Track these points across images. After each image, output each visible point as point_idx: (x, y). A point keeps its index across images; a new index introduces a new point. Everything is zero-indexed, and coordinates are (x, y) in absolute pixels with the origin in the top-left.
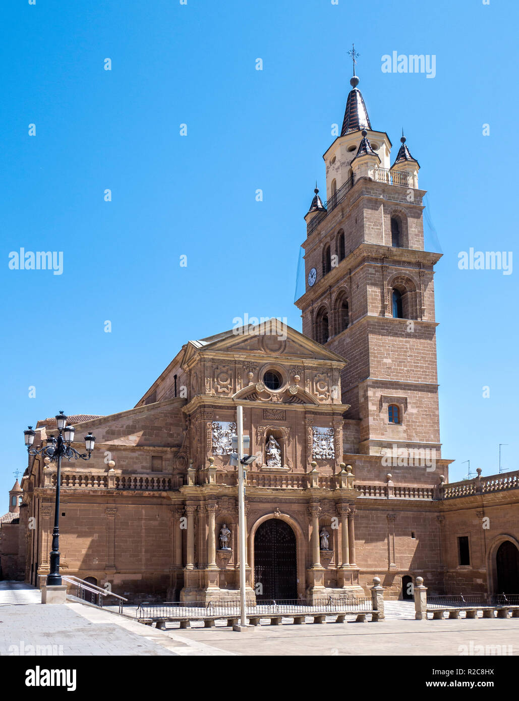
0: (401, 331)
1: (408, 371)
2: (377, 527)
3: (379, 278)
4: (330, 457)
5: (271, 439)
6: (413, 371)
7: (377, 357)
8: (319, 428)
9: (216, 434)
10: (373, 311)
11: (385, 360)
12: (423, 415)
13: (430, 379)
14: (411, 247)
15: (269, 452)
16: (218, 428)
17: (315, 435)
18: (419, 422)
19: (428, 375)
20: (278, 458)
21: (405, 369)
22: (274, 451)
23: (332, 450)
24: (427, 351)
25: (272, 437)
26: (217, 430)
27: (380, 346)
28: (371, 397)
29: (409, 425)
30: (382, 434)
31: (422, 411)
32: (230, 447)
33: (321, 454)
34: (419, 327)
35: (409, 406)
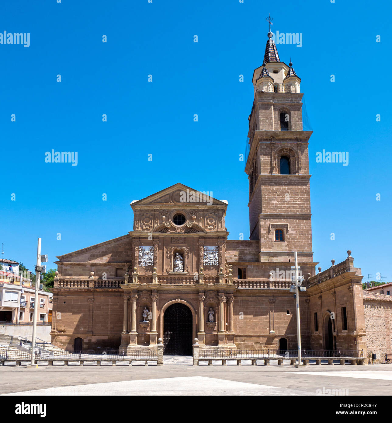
0: (284, 182)
1: (289, 207)
2: (262, 308)
3: (269, 151)
4: (216, 264)
5: (177, 255)
6: (293, 207)
7: (267, 200)
8: (208, 247)
9: (141, 254)
10: (264, 172)
11: (273, 202)
12: (300, 234)
13: (305, 211)
14: (293, 129)
15: (176, 263)
16: (142, 250)
17: (206, 252)
18: (297, 239)
19: (304, 209)
20: (181, 266)
21: (287, 206)
22: (179, 262)
23: (217, 260)
24: (303, 193)
25: (177, 254)
26: (142, 251)
27: (269, 193)
28: (262, 225)
29: (290, 242)
30: (270, 248)
31: (299, 232)
32: (150, 261)
33: (209, 262)
34: (298, 179)
35: (290, 230)
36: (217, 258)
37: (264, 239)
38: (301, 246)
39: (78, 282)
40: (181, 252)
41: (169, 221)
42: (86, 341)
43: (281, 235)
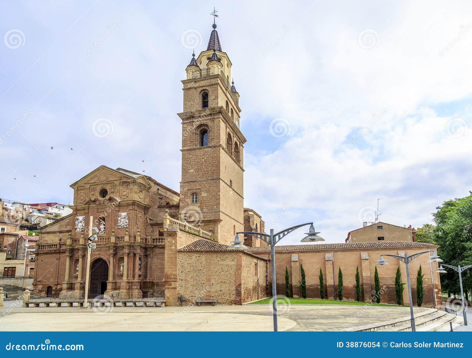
0: (199, 154)
4: (126, 226)
6: (206, 173)
7: (186, 170)
8: (122, 213)
9: (77, 223)
10: (185, 147)
11: (190, 171)
12: (210, 196)
13: (216, 176)
14: (211, 107)
15: (100, 228)
17: (119, 217)
18: (208, 200)
19: (215, 174)
20: (103, 230)
21: (201, 173)
22: (102, 227)
23: (127, 223)
24: (214, 161)
25: (101, 220)
26: (77, 220)
27: (187, 164)
28: (181, 191)
29: (202, 203)
31: (209, 194)
33: (122, 225)
34: (210, 149)
35: (203, 193)
36: (127, 221)
37: (182, 203)
38: (211, 206)
39: (50, 246)
40: (104, 219)
41: (97, 195)
42: (54, 288)
43: (196, 198)
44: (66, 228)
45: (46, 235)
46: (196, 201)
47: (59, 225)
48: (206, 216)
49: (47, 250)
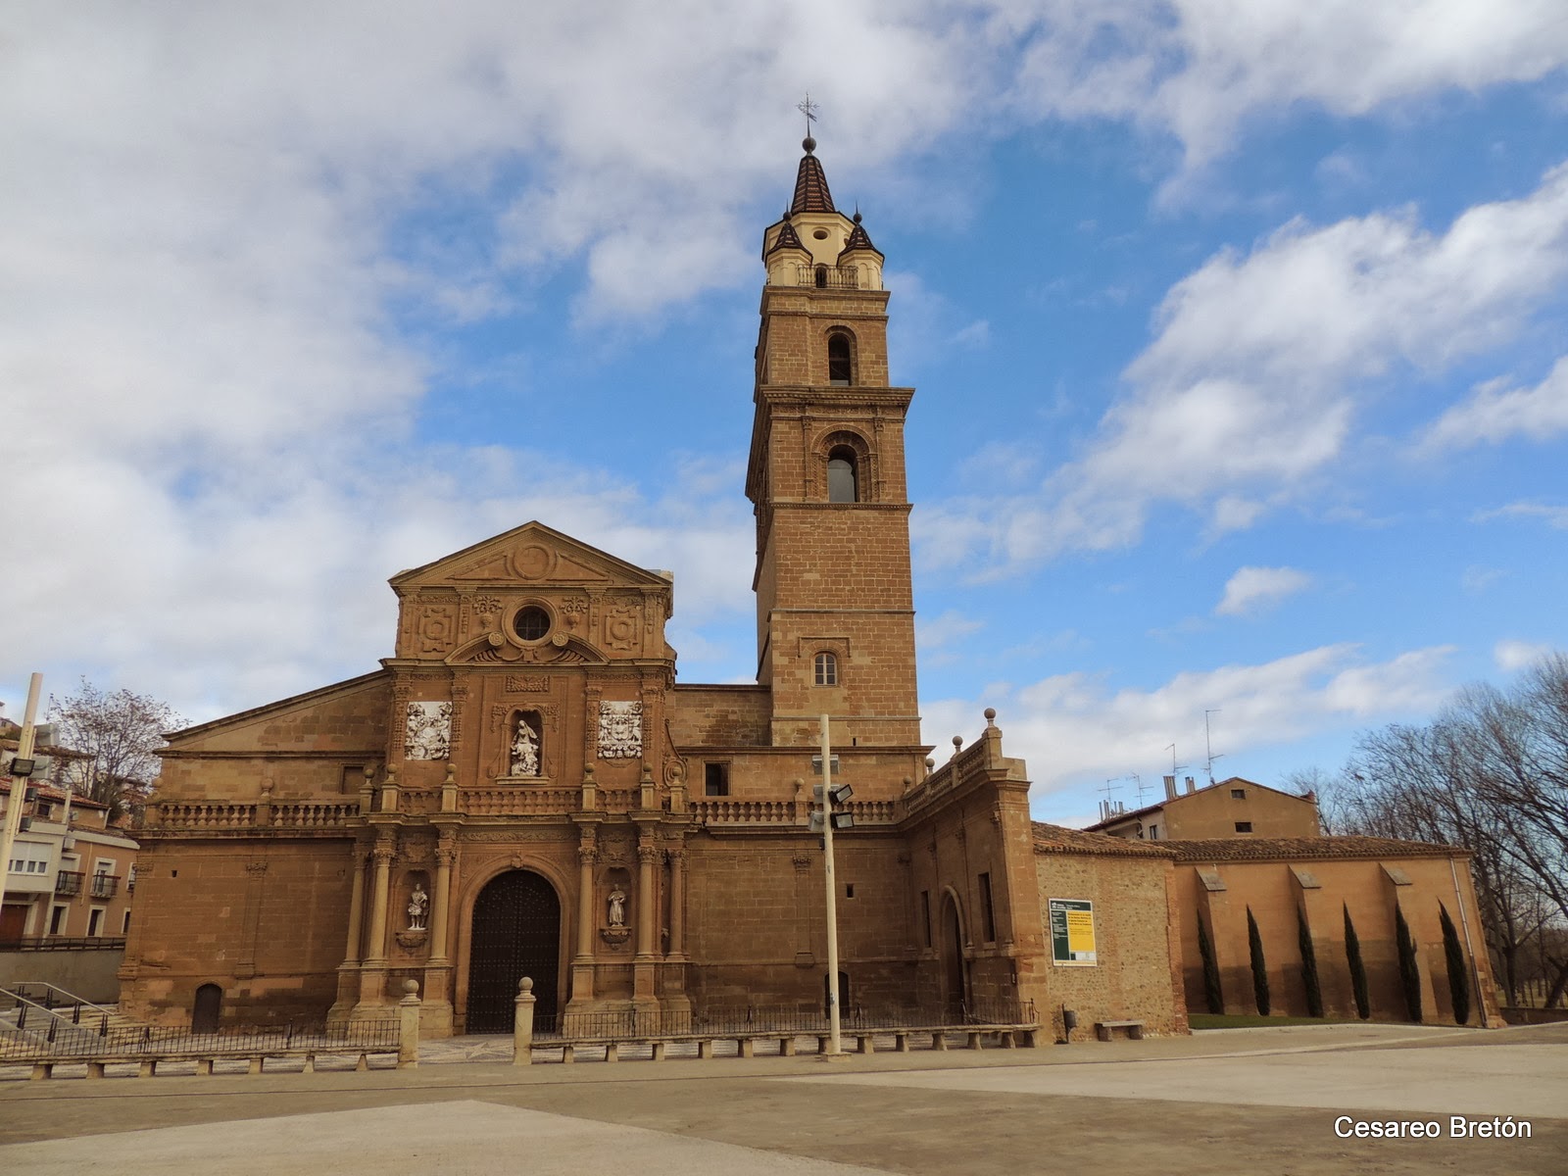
0: (839, 523)
1: (852, 592)
3: (796, 438)
4: (633, 753)
6: (863, 590)
7: (791, 571)
8: (613, 703)
9: (412, 724)
10: (784, 494)
11: (807, 576)
12: (883, 667)
13: (896, 602)
14: (864, 383)
15: (516, 751)
16: (417, 713)
17: (604, 716)
19: (895, 596)
20: (531, 758)
21: (847, 588)
22: (526, 748)
23: (637, 740)
24: (891, 553)
25: (522, 723)
26: (416, 716)
27: (794, 552)
28: (777, 642)
29: (855, 688)
30: (800, 707)
31: (880, 661)
32: (439, 745)
33: (615, 748)
34: (875, 513)
35: (854, 654)
36: (637, 733)
37: (783, 681)
38: (887, 699)
39: (220, 809)
40: (533, 718)
41: (502, 627)
42: (232, 993)
43: (830, 669)
44: (300, 739)
45: (195, 766)
46: (831, 680)
47: (265, 726)
48: (875, 732)
49: (202, 825)
